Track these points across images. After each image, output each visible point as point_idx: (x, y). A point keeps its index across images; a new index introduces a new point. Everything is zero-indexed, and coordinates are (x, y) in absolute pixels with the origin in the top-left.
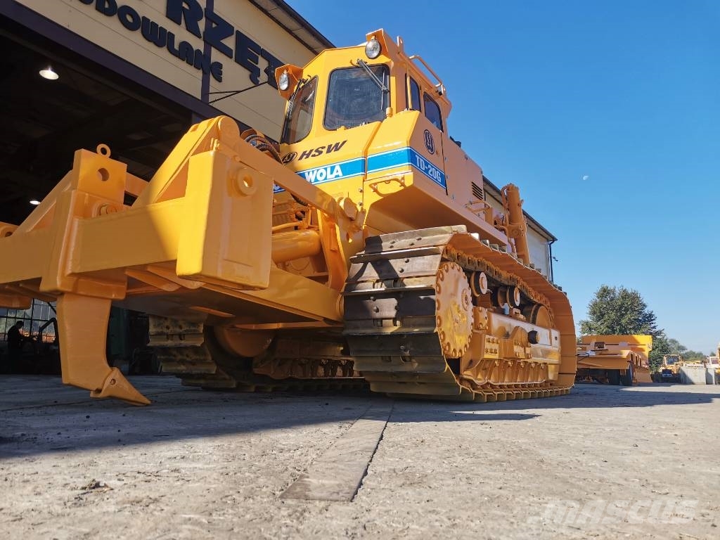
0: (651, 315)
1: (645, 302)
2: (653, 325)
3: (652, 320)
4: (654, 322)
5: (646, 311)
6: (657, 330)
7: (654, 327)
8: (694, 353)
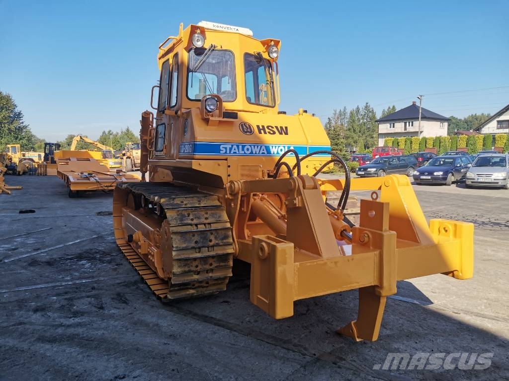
0: (20, 114)
1: (15, 104)
2: (21, 121)
3: (20, 117)
4: (21, 119)
5: (17, 110)
6: (24, 125)
7: (23, 123)
8: (40, 139)
